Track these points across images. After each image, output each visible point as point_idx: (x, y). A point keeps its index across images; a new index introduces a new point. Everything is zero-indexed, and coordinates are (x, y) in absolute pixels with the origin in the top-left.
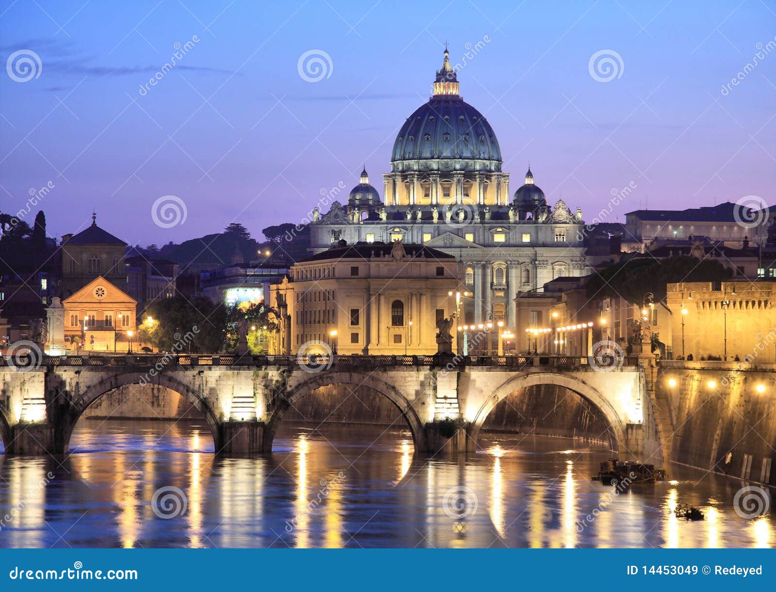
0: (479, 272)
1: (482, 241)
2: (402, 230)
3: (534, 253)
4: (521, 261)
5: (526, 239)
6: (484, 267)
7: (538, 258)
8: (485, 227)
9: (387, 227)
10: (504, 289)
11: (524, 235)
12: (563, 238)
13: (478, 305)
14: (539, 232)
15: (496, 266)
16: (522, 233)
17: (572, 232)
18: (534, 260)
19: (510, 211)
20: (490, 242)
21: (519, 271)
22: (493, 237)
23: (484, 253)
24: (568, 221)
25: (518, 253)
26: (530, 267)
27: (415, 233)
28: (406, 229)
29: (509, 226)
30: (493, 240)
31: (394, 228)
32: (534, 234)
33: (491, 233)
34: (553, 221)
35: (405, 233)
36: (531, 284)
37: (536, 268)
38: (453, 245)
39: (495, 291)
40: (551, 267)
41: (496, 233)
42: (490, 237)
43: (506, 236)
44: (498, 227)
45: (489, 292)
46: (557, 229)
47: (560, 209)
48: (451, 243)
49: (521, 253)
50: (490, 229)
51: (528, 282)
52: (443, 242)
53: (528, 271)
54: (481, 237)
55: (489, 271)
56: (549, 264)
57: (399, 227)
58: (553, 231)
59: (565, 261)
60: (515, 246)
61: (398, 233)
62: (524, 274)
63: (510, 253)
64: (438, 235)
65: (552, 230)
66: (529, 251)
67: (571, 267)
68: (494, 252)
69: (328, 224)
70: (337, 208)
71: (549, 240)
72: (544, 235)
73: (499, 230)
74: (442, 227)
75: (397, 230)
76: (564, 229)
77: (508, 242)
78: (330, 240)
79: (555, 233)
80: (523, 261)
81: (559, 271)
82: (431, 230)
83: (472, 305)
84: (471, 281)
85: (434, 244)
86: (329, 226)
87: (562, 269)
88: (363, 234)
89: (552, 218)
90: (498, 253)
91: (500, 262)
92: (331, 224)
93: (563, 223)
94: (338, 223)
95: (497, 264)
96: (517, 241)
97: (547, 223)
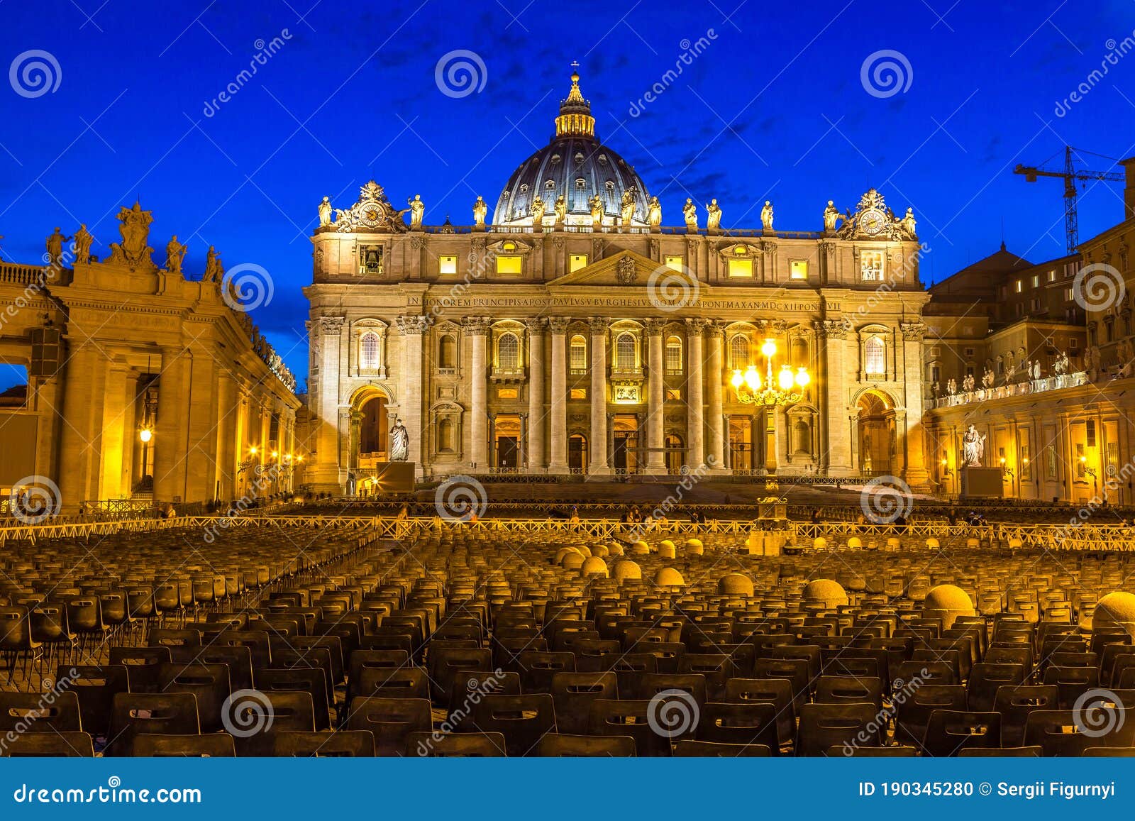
0: (699, 341)
1: (702, 274)
2: (522, 245)
3: (817, 302)
4: (790, 321)
5: (799, 272)
6: (708, 333)
7: (829, 314)
8: (707, 243)
9: (487, 239)
11: (794, 264)
12: (877, 273)
13: (694, 418)
14: (829, 256)
15: (731, 333)
16: (791, 260)
17: (897, 258)
18: (819, 319)
19: (764, 210)
20: (721, 276)
21: (784, 342)
22: (726, 266)
23: (707, 299)
24: (889, 236)
25: (781, 303)
26: (809, 335)
27: (552, 252)
28: (530, 242)
29: (763, 243)
30: (728, 272)
31: (505, 239)
32: (815, 261)
33: (722, 257)
34: (857, 234)
35: (528, 253)
37: (824, 339)
38: (637, 281)
40: (854, 336)
41: (732, 258)
42: (720, 267)
43: (755, 263)
44: (736, 243)
46: (863, 255)
47: (872, 208)
48: (634, 278)
49: (789, 302)
50: (719, 248)
52: (614, 274)
53: (804, 343)
54: (701, 267)
55: (718, 341)
56: (852, 328)
57: (513, 240)
58: (856, 255)
59: (884, 322)
60: (777, 286)
61: (513, 253)
62: (796, 350)
63: (765, 300)
64: (604, 258)
65: (854, 253)
66: (809, 299)
67: (899, 336)
68: (729, 300)
69: (351, 232)
70: (374, 195)
71: (848, 277)
72: (838, 265)
73: (740, 250)
74: (613, 239)
75: (510, 246)
76: (882, 253)
77: (760, 277)
78: (357, 269)
79: (862, 262)
80: (795, 321)
81: (872, 345)
82: (589, 247)
83: (679, 419)
84: (676, 365)
85: (595, 278)
86: (354, 235)
87: (878, 340)
88: (431, 255)
89: (855, 227)
90: (740, 301)
91: (743, 323)
92: (358, 231)
93: (879, 239)
94: (375, 231)
95: (735, 328)
96: (781, 276)
97: (844, 237)
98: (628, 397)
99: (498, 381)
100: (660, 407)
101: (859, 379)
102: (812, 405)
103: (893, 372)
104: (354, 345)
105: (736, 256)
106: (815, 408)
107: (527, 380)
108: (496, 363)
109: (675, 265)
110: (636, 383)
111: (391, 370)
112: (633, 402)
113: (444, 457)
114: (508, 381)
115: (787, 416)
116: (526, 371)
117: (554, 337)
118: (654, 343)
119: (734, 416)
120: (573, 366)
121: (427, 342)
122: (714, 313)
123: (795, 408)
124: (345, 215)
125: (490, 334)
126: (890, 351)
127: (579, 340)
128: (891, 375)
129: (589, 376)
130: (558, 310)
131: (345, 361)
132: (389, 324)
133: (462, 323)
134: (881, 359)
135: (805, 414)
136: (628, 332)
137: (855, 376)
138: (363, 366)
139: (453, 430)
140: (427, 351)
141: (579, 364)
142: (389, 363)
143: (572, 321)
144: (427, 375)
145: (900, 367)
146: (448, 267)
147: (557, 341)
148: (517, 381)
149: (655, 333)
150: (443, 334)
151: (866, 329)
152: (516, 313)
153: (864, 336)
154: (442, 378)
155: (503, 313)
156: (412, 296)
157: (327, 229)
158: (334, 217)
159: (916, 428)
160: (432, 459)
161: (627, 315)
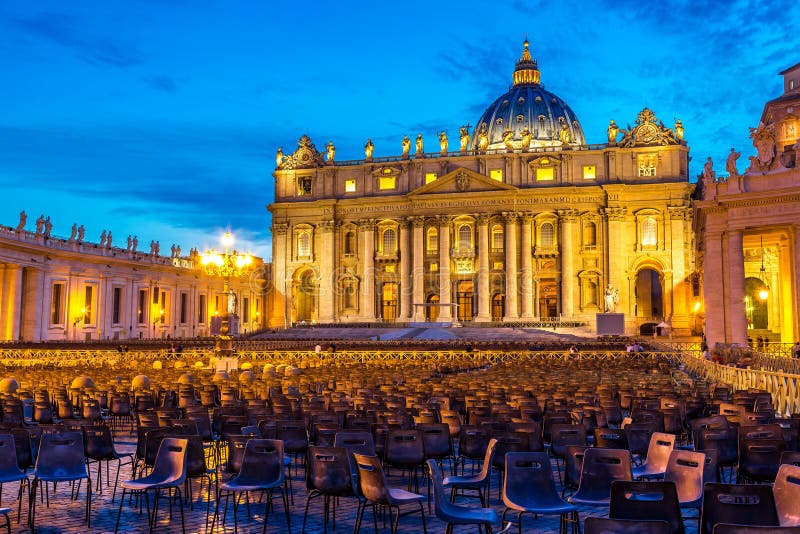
0: (513, 228)
1: (516, 180)
2: (394, 169)
3: (602, 195)
4: (581, 210)
5: (590, 174)
6: (521, 222)
7: (610, 204)
8: (520, 158)
9: (373, 167)
10: (553, 256)
11: (586, 169)
12: (652, 171)
13: (510, 282)
14: (611, 161)
15: (541, 222)
16: (583, 166)
17: (666, 159)
18: (602, 208)
20: (530, 181)
21: (578, 225)
22: (535, 173)
23: (519, 198)
24: (660, 142)
25: (575, 197)
26: (597, 219)
27: (414, 173)
28: (400, 167)
29: (560, 155)
30: (536, 177)
31: (384, 166)
32: (601, 165)
33: (532, 167)
34: (634, 143)
35: (399, 175)
36: (598, 246)
37: (607, 221)
38: (470, 189)
39: (540, 260)
40: (632, 218)
41: (539, 168)
42: (530, 174)
43: (555, 170)
44: (541, 156)
45: (528, 260)
46: (640, 157)
47: (646, 122)
48: (467, 187)
49: (580, 196)
50: (528, 161)
51: (594, 243)
52: (454, 184)
53: (594, 226)
54: (515, 176)
55: (528, 227)
56: (630, 213)
57: (389, 167)
58: (634, 159)
59: (656, 207)
60: (571, 185)
61: (389, 176)
62: (587, 231)
63: (562, 196)
64: (447, 174)
65: (632, 158)
66: (596, 194)
67: (668, 216)
68: (536, 197)
69: (293, 169)
70: (306, 145)
71: (627, 175)
72: (619, 167)
73: (545, 161)
74: (454, 161)
75: (388, 171)
76: (654, 155)
77: (559, 179)
78: (296, 193)
79: (639, 163)
80: (584, 210)
81: (647, 224)
82: (437, 167)
83: (500, 282)
84: (497, 245)
85: (441, 189)
86: (294, 171)
87: (652, 220)
88: (340, 180)
89: (633, 137)
90: (543, 198)
91: (547, 213)
92: (297, 168)
93: (652, 145)
94: (307, 167)
95: (542, 217)
96: (574, 178)
97: (623, 146)
98: (465, 269)
99: (381, 261)
100: (486, 275)
101: (635, 250)
102: (599, 270)
103: (663, 243)
104: (295, 241)
105: (541, 166)
106: (600, 272)
107: (399, 260)
108: (381, 249)
109: (497, 176)
110: (470, 259)
111: (317, 256)
112: (469, 272)
113: (348, 312)
114: (387, 261)
115: (580, 279)
116: (399, 254)
117: (415, 230)
118: (482, 230)
119: (542, 280)
120: (428, 249)
121: (337, 238)
122: (525, 208)
123: (586, 272)
124: (289, 159)
125: (376, 230)
126: (661, 228)
127: (432, 231)
128: (661, 247)
129: (439, 254)
130: (417, 212)
131: (289, 252)
132: (314, 226)
133: (358, 224)
134: (654, 234)
135: (593, 277)
136: (467, 223)
137: (633, 247)
138: (301, 254)
139: (353, 294)
140: (337, 243)
141: (431, 247)
142: (316, 252)
143: (427, 218)
144: (337, 259)
145: (668, 239)
146: (350, 187)
147: (418, 232)
148: (393, 261)
149: (482, 223)
150: (348, 231)
151: (641, 212)
152: (391, 215)
153: (639, 217)
154: (347, 260)
155: (384, 215)
156: (327, 208)
157: (279, 168)
158: (283, 160)
159: (680, 285)
160: (341, 313)
161: (463, 212)
